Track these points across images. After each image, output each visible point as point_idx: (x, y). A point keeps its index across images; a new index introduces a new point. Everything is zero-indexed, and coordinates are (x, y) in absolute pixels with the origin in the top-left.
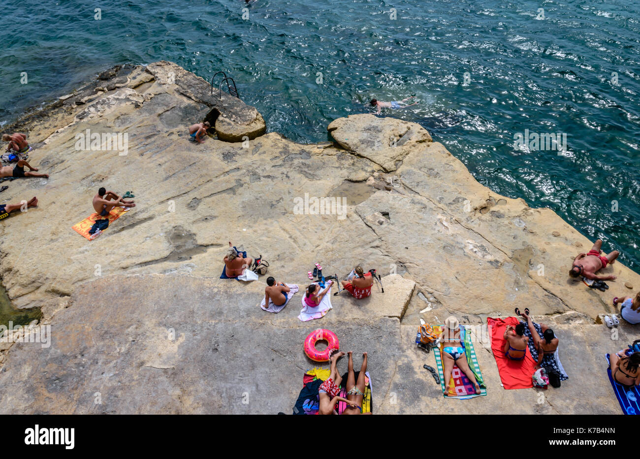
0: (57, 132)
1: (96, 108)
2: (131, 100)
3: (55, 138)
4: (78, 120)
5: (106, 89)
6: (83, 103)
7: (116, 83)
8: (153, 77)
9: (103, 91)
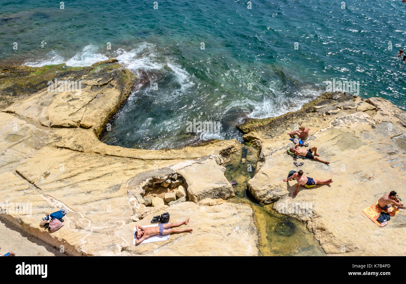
0: (320, 131)
1: (344, 121)
2: (369, 122)
3: (320, 135)
4: (332, 126)
5: (342, 108)
6: (329, 114)
7: (348, 105)
8: (375, 107)
9: (340, 108)
